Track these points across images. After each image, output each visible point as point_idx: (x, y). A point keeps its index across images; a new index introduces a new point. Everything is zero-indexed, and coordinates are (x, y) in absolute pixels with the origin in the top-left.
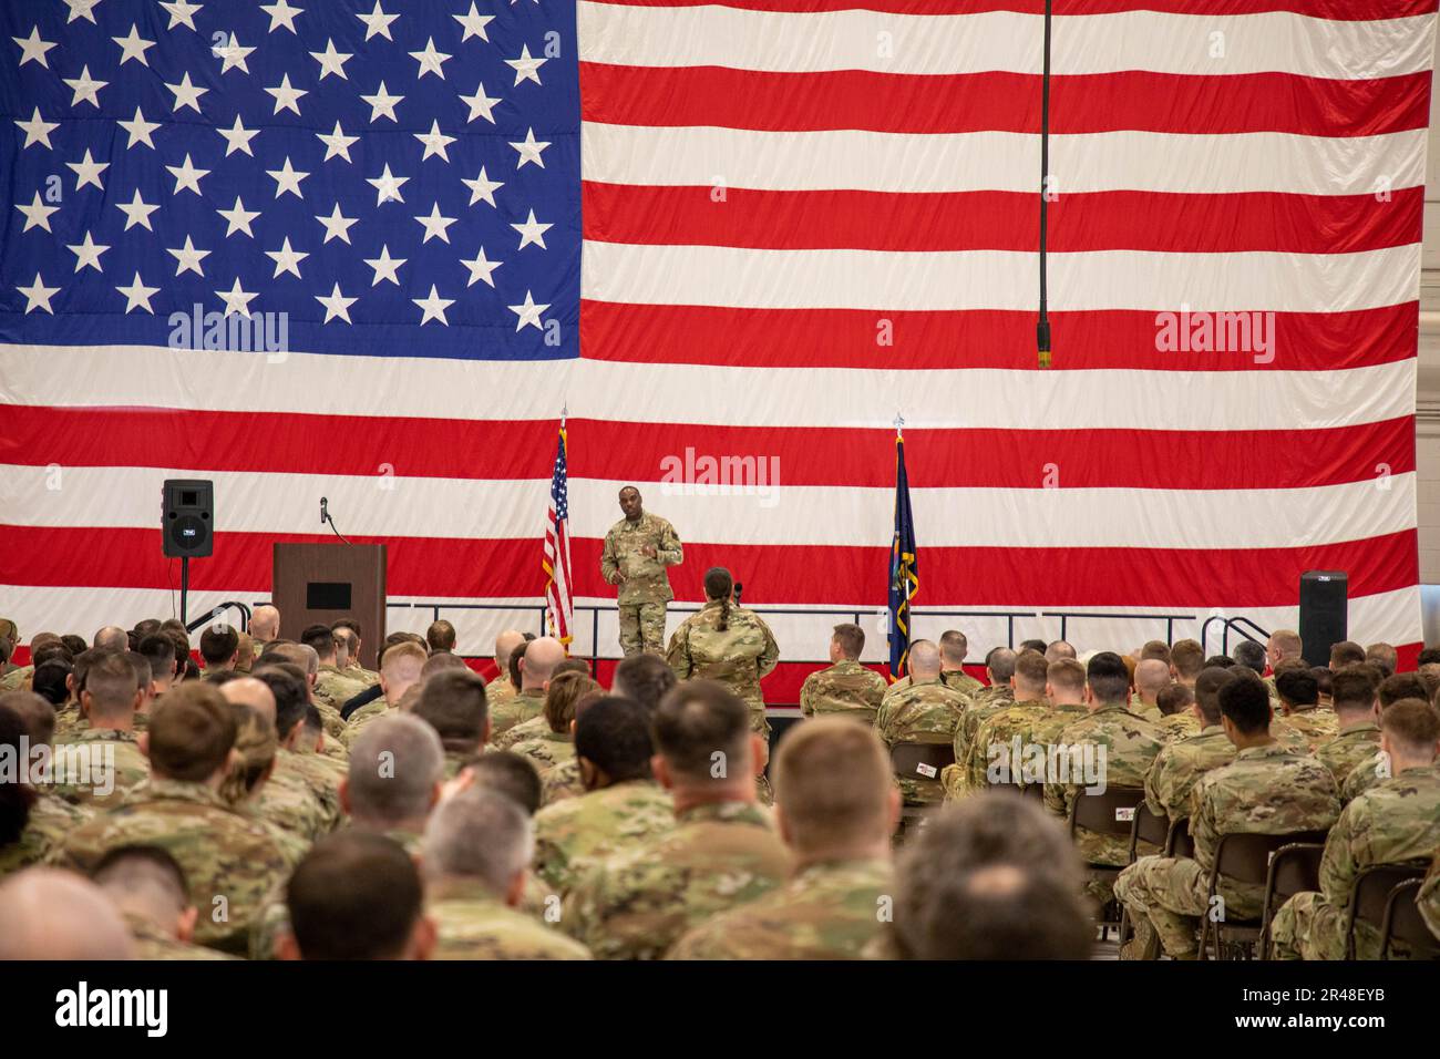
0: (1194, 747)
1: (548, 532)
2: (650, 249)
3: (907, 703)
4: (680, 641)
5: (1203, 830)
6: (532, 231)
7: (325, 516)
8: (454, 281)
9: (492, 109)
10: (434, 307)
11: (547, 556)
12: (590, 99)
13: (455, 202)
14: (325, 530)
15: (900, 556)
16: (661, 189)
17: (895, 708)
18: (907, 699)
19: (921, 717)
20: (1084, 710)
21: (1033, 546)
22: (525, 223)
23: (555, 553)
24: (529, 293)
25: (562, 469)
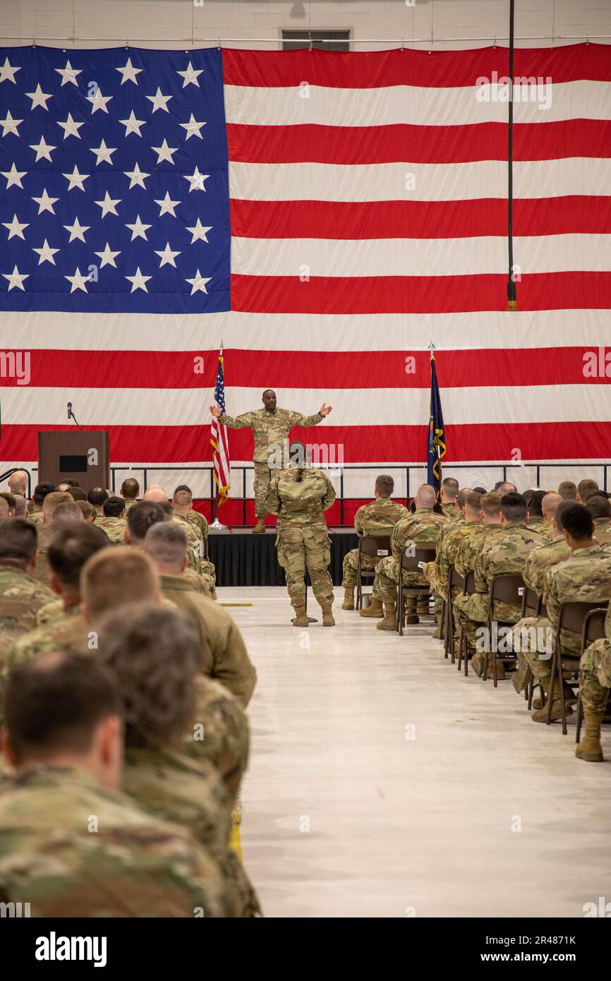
0: (549, 549)
1: (213, 421)
2: (274, 242)
3: (411, 524)
4: (273, 488)
5: (551, 601)
6: (199, 232)
7: (71, 414)
8: (150, 265)
9: (172, 155)
10: (139, 281)
11: (213, 436)
12: (234, 147)
13: (151, 214)
14: (71, 422)
15: (434, 431)
16: (280, 203)
17: (403, 528)
18: (411, 522)
19: (420, 533)
20: (500, 527)
21: (520, 422)
22: (195, 226)
23: (218, 434)
24: (198, 271)
25: (221, 381)
